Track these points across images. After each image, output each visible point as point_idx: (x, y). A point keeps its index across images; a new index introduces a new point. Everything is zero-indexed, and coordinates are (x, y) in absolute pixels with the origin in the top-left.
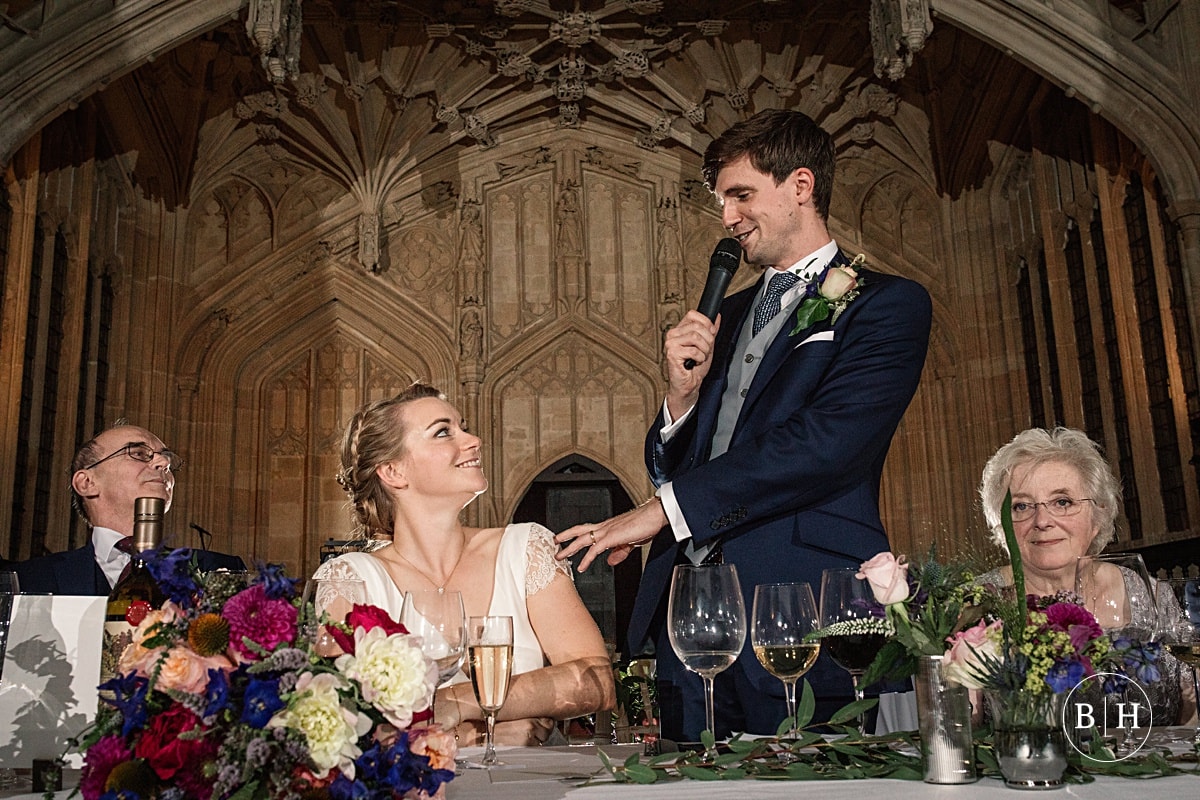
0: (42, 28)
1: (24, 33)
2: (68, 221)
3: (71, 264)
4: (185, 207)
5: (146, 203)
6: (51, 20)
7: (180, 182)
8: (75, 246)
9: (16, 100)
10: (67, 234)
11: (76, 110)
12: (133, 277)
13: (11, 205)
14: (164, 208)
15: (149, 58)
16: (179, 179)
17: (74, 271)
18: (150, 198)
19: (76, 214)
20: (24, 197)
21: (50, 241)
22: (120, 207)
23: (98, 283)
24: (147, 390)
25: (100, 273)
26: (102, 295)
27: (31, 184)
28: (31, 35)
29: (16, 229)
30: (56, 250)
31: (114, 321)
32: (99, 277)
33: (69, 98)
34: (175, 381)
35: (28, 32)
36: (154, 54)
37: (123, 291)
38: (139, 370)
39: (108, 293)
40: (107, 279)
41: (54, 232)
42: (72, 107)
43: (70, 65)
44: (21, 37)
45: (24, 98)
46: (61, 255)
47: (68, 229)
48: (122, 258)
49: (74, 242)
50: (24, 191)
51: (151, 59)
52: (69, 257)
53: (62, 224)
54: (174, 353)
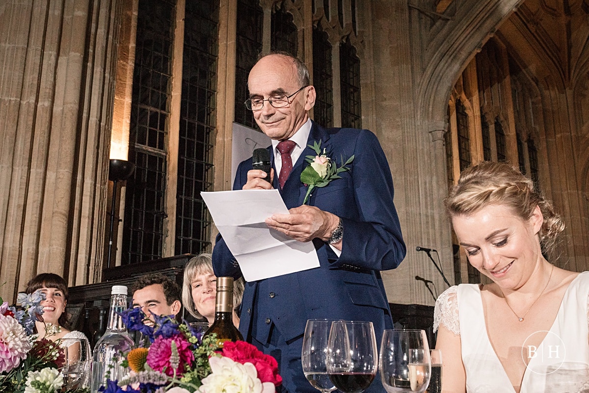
0: (456, 14)
1: (448, 20)
2: (501, 114)
3: (507, 138)
4: (571, 89)
5: (546, 93)
6: (460, 8)
7: (564, 75)
8: (507, 127)
9: (450, 56)
10: (502, 121)
11: (481, 52)
12: (546, 138)
13: (467, 113)
14: (557, 93)
15: (513, 10)
16: (563, 73)
17: (510, 141)
18: (548, 89)
19: (505, 108)
20: (473, 107)
21: (492, 128)
22: (531, 98)
23: (525, 145)
24: (566, 203)
25: (525, 139)
26: (529, 152)
27: (476, 98)
28: (452, 20)
29: (471, 126)
30: (496, 132)
31: (540, 165)
32: (525, 142)
33: (476, 47)
34: (583, 195)
35: (450, 18)
36: (516, 6)
37: (542, 147)
38: (559, 192)
39: (533, 150)
40: (530, 142)
41: (493, 122)
42: (479, 51)
43: (474, 28)
44: (447, 22)
45: (454, 54)
46: (500, 134)
47: (502, 118)
48: (538, 128)
49: (506, 124)
50: (472, 104)
51: (514, 10)
52: (505, 134)
53: (498, 116)
54: (579, 178)
